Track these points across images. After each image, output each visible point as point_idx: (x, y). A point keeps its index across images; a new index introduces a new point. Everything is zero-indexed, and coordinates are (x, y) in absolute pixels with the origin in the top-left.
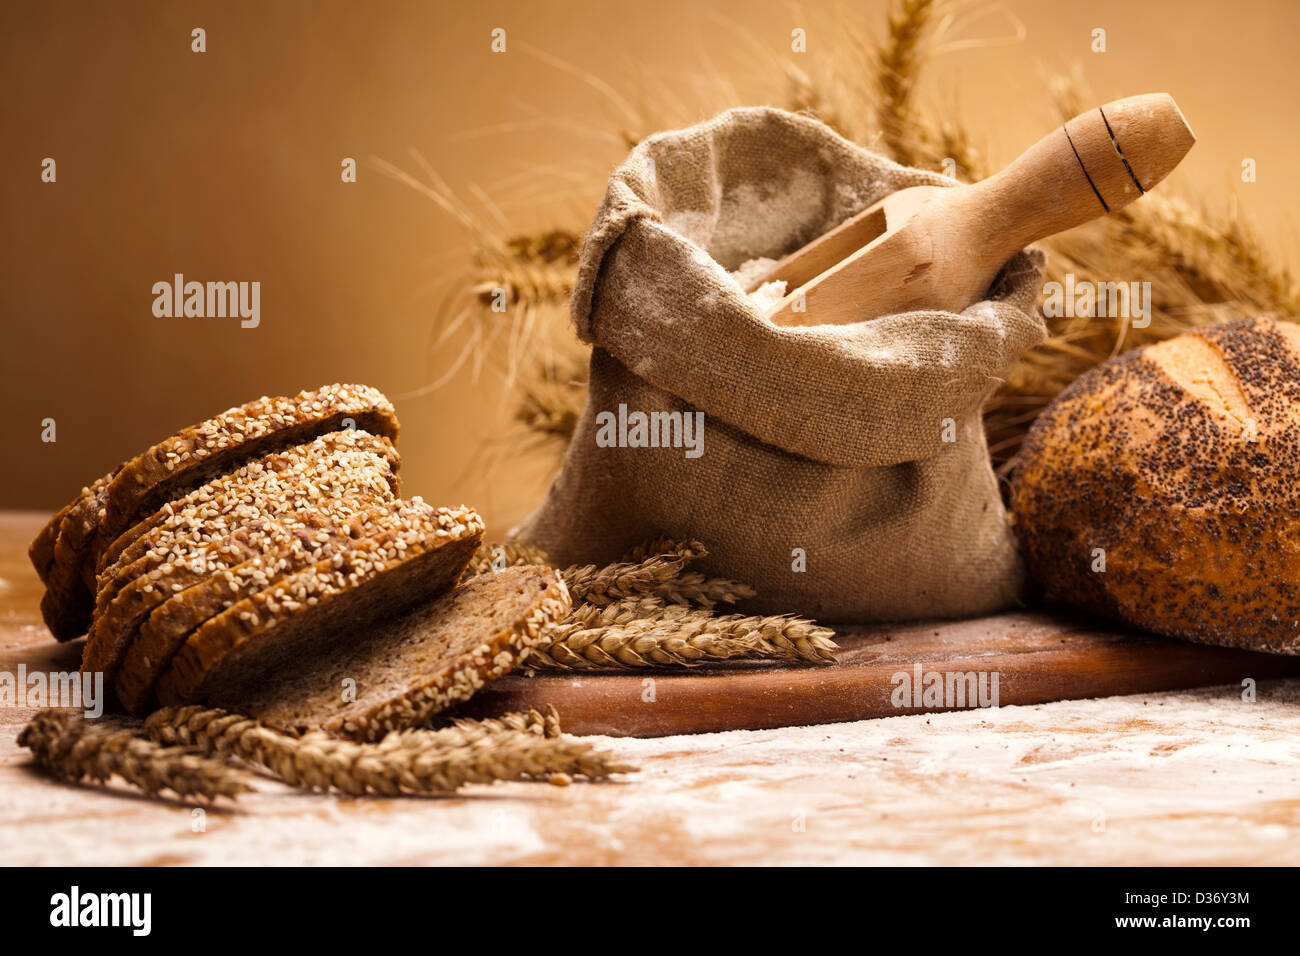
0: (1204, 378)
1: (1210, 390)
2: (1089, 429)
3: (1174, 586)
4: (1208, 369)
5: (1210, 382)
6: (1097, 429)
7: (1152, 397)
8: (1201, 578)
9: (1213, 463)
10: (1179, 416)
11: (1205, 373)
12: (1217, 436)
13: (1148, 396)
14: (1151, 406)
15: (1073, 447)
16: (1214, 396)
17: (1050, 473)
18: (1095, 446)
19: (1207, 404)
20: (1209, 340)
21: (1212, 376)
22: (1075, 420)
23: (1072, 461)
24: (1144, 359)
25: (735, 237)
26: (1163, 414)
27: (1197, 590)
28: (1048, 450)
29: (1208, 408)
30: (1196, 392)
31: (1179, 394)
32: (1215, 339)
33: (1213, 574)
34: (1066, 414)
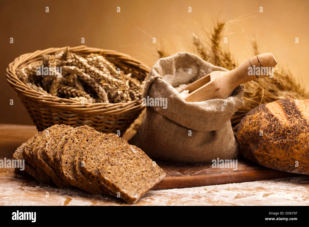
0: (278, 112)
1: (279, 115)
2: (253, 122)
3: (270, 158)
4: (279, 110)
5: (279, 113)
6: (255, 122)
7: (267, 116)
8: (276, 156)
9: (279, 132)
10: (272, 121)
11: (278, 111)
12: (280, 126)
13: (266, 116)
14: (266, 118)
15: (250, 126)
16: (280, 117)
17: (245, 131)
18: (254, 126)
19: (278, 118)
20: (280, 104)
21: (280, 112)
22: (250, 120)
23: (249, 129)
24: (266, 107)
25: (179, 79)
26: (269, 120)
27: (275, 159)
28: (244, 126)
29: (279, 119)
30: (276, 115)
31: (273, 116)
32: (281, 103)
33: (278, 156)
34: (249, 118)
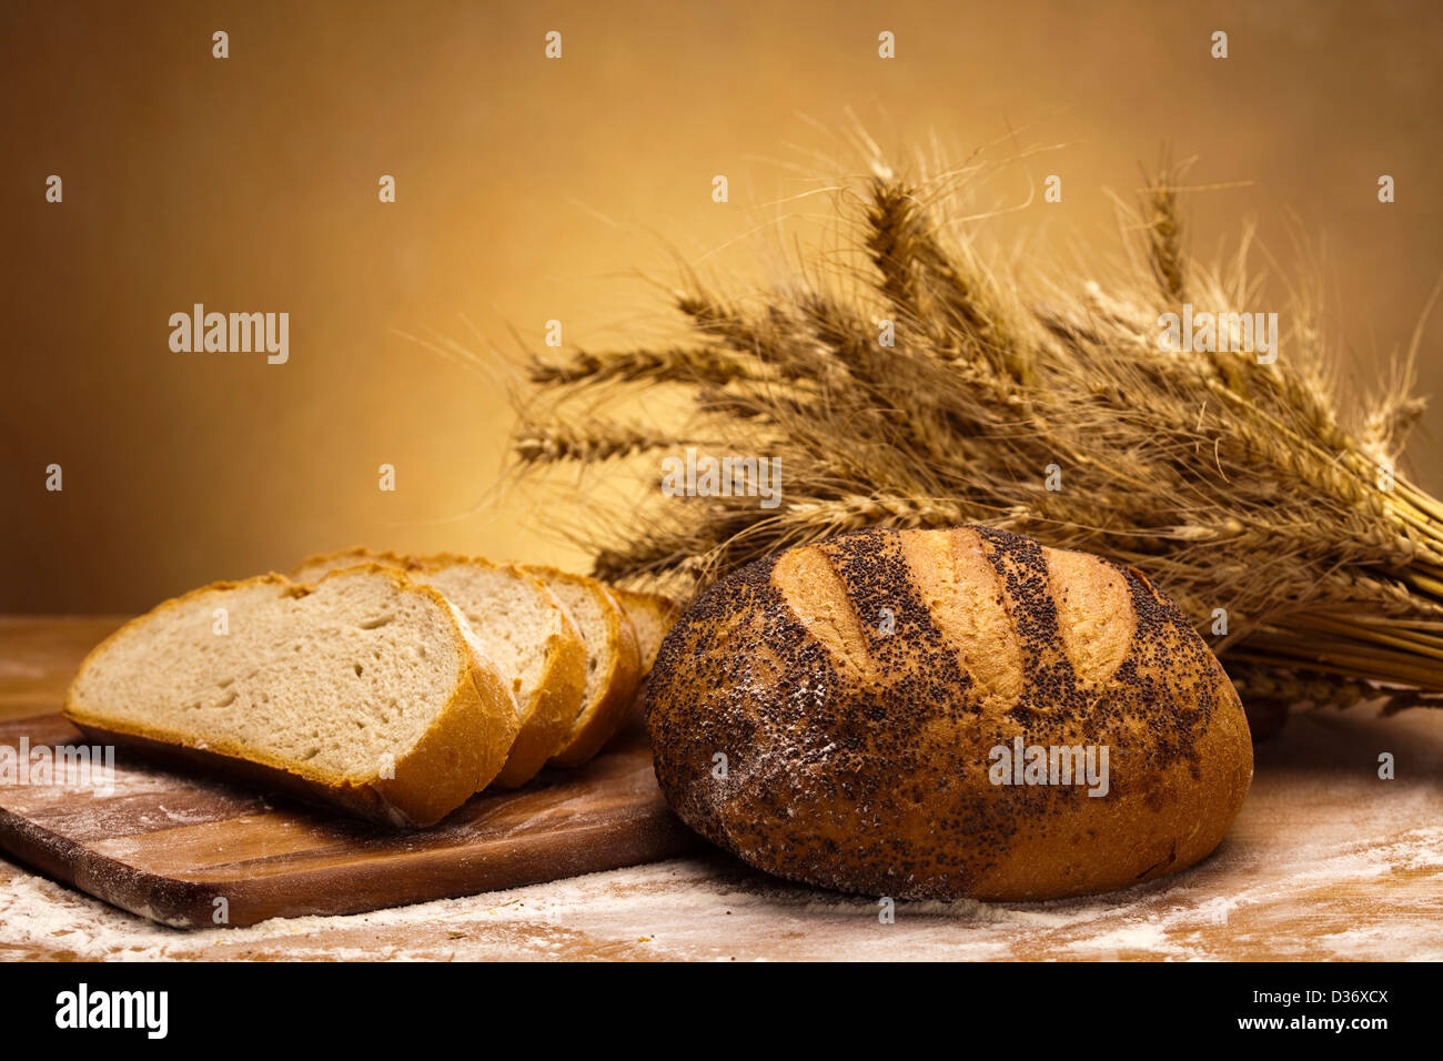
0: (826, 614)
1: (831, 628)
2: (714, 664)
3: (793, 841)
4: (831, 603)
5: (833, 620)
6: (720, 664)
7: (775, 634)
8: (818, 832)
9: (830, 716)
10: (800, 660)
11: (829, 608)
12: (836, 685)
13: (771, 633)
14: (772, 645)
15: (698, 682)
16: (835, 637)
17: (677, 705)
18: (719, 684)
19: (828, 646)
20: (836, 566)
21: (835, 613)
22: (703, 647)
23: (697, 696)
24: (772, 583)
26: (785, 655)
27: (815, 844)
28: (676, 677)
29: (829, 652)
30: (818, 630)
31: (802, 632)
32: (840, 567)
33: (830, 830)
34: (696, 637)
